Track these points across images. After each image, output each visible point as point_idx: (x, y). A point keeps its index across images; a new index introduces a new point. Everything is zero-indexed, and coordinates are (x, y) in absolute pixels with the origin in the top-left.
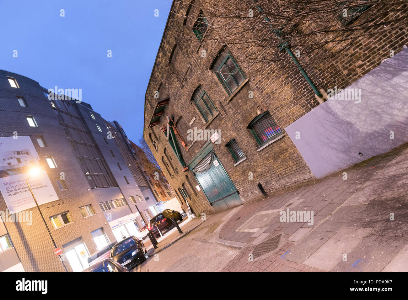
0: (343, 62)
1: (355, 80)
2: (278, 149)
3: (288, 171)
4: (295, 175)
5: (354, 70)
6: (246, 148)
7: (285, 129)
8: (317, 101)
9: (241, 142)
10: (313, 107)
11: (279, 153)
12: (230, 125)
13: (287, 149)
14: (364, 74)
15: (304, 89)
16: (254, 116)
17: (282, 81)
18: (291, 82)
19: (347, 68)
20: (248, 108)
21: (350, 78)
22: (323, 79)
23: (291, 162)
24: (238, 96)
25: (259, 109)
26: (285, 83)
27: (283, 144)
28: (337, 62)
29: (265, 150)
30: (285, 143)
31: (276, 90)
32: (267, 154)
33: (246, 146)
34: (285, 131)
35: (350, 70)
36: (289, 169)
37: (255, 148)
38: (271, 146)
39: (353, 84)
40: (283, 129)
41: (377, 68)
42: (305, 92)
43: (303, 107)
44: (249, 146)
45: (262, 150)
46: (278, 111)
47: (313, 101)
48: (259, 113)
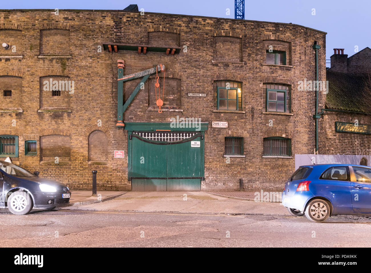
0: (329, 144)
1: (328, 154)
2: (281, 163)
3: (278, 179)
4: (281, 183)
5: (330, 150)
6: (250, 150)
7: (296, 155)
8: (313, 152)
9: (249, 143)
10: (311, 153)
11: (279, 166)
12: (248, 127)
13: (288, 166)
14: (332, 154)
15: (312, 142)
16: (278, 135)
17: (307, 131)
18: (310, 135)
19: (328, 147)
20: (278, 128)
21: (327, 152)
22: (320, 144)
23: (284, 175)
24: (275, 116)
25: (285, 134)
26: (307, 133)
27: (287, 163)
28: (327, 142)
29: (269, 159)
30: (289, 162)
31: (302, 132)
32: (269, 163)
33: (253, 148)
34: (294, 156)
35: (329, 149)
36: (279, 178)
37: (261, 154)
38: (276, 159)
39: (327, 155)
40: (294, 154)
41: (335, 155)
42: (311, 144)
43: (308, 150)
44: (255, 150)
45: (266, 158)
46: (297, 143)
47: (312, 151)
48: (284, 136)
